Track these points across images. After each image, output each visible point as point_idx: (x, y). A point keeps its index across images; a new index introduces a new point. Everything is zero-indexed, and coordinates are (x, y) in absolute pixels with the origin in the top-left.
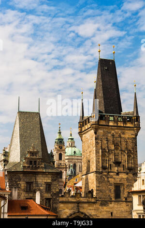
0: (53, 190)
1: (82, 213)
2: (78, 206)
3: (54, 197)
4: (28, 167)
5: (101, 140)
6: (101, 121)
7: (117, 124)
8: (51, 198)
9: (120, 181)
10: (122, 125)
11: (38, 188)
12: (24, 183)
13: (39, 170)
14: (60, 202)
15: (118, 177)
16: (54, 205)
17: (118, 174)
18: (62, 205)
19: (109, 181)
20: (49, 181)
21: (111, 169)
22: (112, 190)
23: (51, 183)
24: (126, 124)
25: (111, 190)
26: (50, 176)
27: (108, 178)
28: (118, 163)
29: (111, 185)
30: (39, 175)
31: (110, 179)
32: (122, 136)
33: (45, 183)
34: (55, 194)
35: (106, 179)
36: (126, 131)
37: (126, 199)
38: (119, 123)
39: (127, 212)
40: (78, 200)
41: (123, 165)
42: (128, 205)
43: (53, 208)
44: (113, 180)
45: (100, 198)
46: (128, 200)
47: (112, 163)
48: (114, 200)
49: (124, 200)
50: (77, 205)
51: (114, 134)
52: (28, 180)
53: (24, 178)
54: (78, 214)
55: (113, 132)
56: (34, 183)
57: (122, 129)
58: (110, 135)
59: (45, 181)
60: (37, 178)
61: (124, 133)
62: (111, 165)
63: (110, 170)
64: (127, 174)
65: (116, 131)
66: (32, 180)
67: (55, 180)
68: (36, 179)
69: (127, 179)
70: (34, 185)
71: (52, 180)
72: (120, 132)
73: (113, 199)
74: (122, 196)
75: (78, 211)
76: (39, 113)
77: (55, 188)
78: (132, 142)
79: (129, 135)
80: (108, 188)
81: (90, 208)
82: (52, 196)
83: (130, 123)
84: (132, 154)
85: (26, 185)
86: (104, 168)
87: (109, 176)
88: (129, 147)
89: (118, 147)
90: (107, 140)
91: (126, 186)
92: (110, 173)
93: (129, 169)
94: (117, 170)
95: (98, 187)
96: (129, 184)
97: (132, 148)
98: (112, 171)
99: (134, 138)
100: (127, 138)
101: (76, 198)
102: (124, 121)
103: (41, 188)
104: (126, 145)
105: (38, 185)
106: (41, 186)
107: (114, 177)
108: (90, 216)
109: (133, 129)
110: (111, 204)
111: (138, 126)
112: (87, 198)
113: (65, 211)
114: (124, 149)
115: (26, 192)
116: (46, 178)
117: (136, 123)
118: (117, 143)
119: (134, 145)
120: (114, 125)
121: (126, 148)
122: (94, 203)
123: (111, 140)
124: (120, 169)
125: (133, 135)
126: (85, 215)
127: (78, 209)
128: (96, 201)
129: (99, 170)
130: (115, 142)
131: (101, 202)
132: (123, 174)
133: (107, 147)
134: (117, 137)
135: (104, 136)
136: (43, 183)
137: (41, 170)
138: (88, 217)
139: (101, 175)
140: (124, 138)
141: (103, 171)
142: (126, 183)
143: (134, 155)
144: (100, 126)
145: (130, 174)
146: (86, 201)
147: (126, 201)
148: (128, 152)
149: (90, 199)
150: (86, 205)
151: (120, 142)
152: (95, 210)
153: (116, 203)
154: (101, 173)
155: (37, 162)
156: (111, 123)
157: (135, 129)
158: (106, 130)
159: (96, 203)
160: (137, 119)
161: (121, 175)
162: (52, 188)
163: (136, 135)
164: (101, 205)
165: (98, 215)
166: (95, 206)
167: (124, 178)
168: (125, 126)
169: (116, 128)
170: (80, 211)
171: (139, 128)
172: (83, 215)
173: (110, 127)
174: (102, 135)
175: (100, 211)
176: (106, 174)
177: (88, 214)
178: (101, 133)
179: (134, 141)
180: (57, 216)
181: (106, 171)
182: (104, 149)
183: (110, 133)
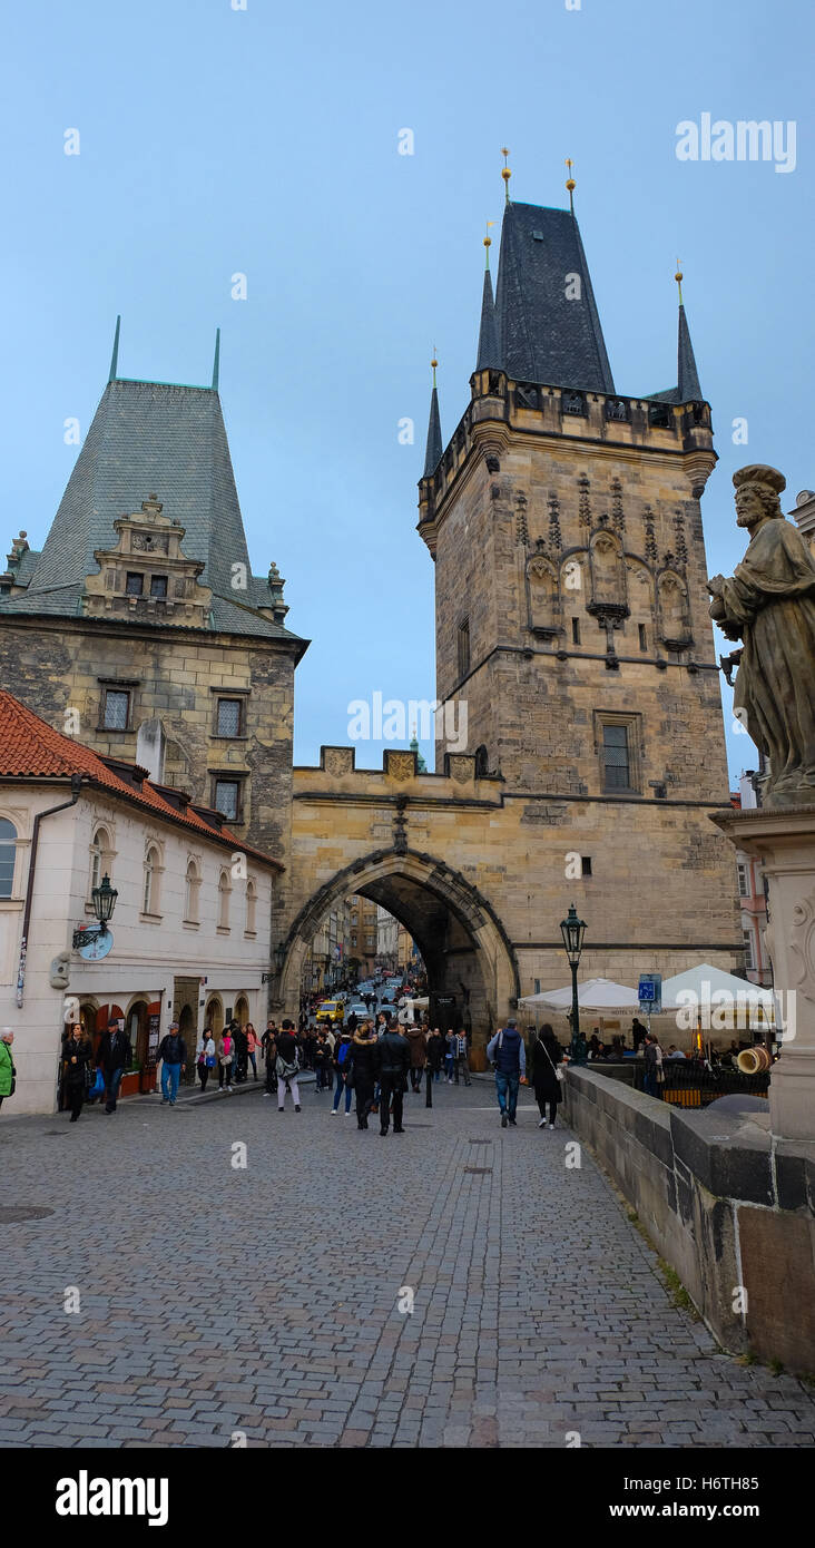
0: (260, 732)
1: (425, 859)
2: (401, 821)
3: (266, 770)
4: (120, 602)
5: (521, 501)
6: (520, 412)
7: (604, 433)
8: (246, 774)
9: (625, 701)
10: (627, 438)
11: (173, 714)
12: (90, 682)
13: (179, 622)
14: (297, 797)
15: (613, 680)
16: (265, 812)
17: (612, 664)
18: (307, 814)
19: (566, 701)
20: (240, 683)
21: (577, 641)
22: (587, 747)
23: (248, 693)
24: (644, 436)
25: (581, 742)
26: (241, 656)
27: (563, 683)
28: (610, 614)
29: (577, 716)
30: (180, 651)
31: (573, 691)
32: (628, 488)
33: (213, 690)
34: (267, 750)
35: (552, 689)
36: (648, 471)
37: (660, 791)
38: (611, 427)
39: (665, 855)
40: (401, 787)
41: (641, 627)
42: (671, 823)
43: (255, 823)
44: (587, 693)
45: (525, 785)
46: (673, 798)
47: (583, 615)
48: (599, 795)
49: (650, 794)
50: (395, 814)
51: (590, 477)
52: (109, 673)
53: (88, 655)
54: (398, 865)
55: (582, 466)
56: (149, 686)
57: (629, 459)
58: (567, 481)
59: (216, 682)
60: (166, 664)
61: (636, 479)
62: (575, 621)
63: (570, 648)
64: (662, 666)
65: (600, 463)
66: (136, 674)
67: (270, 682)
68: (157, 667)
69: (664, 694)
70: (147, 699)
71: (255, 679)
72: (615, 472)
73: (594, 792)
74: (641, 777)
75: (401, 850)
76: (212, 393)
77: (269, 720)
78: (680, 521)
79: (662, 490)
80: (563, 732)
81: (467, 832)
82: (251, 763)
83: (665, 433)
84: (684, 577)
85: (95, 695)
86: (543, 635)
87: (569, 677)
88: (666, 543)
89: (609, 538)
90: (553, 505)
91: (657, 726)
92: (572, 662)
93: (676, 647)
94: (610, 649)
95: (513, 725)
96: (675, 717)
97: (682, 549)
98: (584, 649)
99: (687, 504)
100: (653, 502)
101: (391, 778)
102: (634, 419)
103: (188, 716)
104: (650, 531)
105: (168, 698)
106: (192, 707)
107: (594, 680)
108: (467, 876)
109: (680, 459)
110: (582, 813)
111: (706, 445)
112: (452, 782)
113: (325, 843)
114: (640, 551)
115: (97, 731)
116: (219, 668)
117: (695, 431)
118: (603, 518)
119: (688, 535)
120: (586, 435)
121: (651, 546)
122: (488, 806)
123: (577, 503)
124: (625, 643)
125: (681, 488)
126: (442, 868)
127: (400, 836)
128: (503, 796)
129: (514, 641)
130: (595, 516)
131: (526, 802)
132: (637, 666)
133: (556, 535)
134: (602, 494)
135: (538, 483)
136: (205, 691)
137: (194, 622)
138: (458, 877)
139: (525, 667)
140: (635, 498)
141: (536, 646)
142: (655, 714)
143: (690, 581)
144: (517, 436)
145: (677, 669)
146: (446, 794)
147: (661, 799)
148: (660, 564)
149: (470, 784)
150: (449, 817)
151: (619, 515)
152: (495, 843)
153: (611, 810)
154: (528, 655)
155: (172, 583)
156: (573, 426)
157: (691, 457)
158: (546, 458)
159: (502, 806)
160: (699, 413)
161: (628, 673)
162: (250, 720)
163: (698, 492)
164: (530, 817)
165: (511, 871)
166: (495, 821)
167: (644, 689)
168: (639, 442)
169: (596, 448)
170: (413, 845)
171: (709, 456)
172: (430, 869)
173: (569, 444)
174: (526, 475)
175: (521, 848)
176: (552, 662)
177: (455, 864)
178: (522, 467)
179: (688, 520)
180: (280, 870)
181: (553, 647)
182: (540, 543)
183: (569, 473)
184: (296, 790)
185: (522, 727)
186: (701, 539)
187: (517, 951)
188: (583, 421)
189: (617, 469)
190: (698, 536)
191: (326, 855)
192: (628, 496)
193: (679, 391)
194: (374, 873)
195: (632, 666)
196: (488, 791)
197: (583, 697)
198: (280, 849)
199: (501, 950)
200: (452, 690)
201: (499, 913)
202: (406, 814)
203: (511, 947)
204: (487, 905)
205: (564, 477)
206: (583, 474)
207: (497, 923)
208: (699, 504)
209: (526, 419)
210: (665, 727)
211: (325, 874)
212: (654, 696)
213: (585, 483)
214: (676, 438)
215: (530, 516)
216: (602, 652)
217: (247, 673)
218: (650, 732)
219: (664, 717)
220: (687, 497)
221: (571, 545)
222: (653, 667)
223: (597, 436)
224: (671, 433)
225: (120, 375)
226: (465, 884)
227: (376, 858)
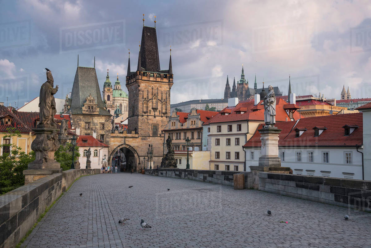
0: (106, 128)
1: (128, 145)
3: (107, 134)
4: (87, 111)
5: (143, 92)
6: (144, 77)
8: (104, 134)
9: (156, 122)
10: (160, 80)
11: (95, 127)
12: (84, 122)
13: (95, 113)
15: (155, 119)
16: (107, 139)
17: (155, 117)
18: (112, 139)
19: (148, 122)
21: (150, 113)
22: (151, 129)
23: (104, 123)
24: (163, 80)
25: (150, 128)
26: (103, 118)
27: (148, 120)
28: (155, 109)
29: (149, 125)
30: (95, 117)
31: (149, 121)
32: (160, 89)
33: (100, 123)
35: (146, 121)
36: (163, 86)
37: (160, 135)
38: (157, 78)
40: (125, 135)
41: (160, 111)
42: (162, 140)
43: (106, 141)
44: (151, 121)
45: (142, 135)
49: (159, 135)
50: (124, 139)
51: (154, 87)
52: (86, 121)
53: (83, 119)
54: (124, 146)
55: (152, 86)
56: (91, 123)
57: (160, 84)
58: (150, 88)
60: (94, 119)
61: (161, 87)
62: (150, 110)
63: (149, 114)
64: (162, 117)
65: (155, 84)
66: (90, 121)
67: (107, 121)
68: (92, 120)
69: (162, 121)
70: (91, 124)
72: (158, 86)
73: (151, 135)
74: (158, 133)
75: (125, 144)
76: (94, 69)
77: (107, 127)
78: (166, 94)
79: (165, 89)
80: (147, 127)
81: (134, 141)
82: (105, 133)
83: (165, 79)
84: (166, 103)
85: (85, 124)
86: (145, 113)
87: (149, 119)
88: (164, 97)
89: (156, 97)
90: (148, 92)
91: (161, 126)
92: (149, 117)
93: (164, 114)
94: (155, 114)
95: (140, 126)
96: (163, 124)
97: (166, 98)
98: (151, 115)
99: (168, 91)
100: (163, 91)
101: (124, 134)
102: (161, 77)
103: (97, 126)
104: (162, 96)
105: (94, 124)
106: (97, 125)
107: (152, 119)
108: (133, 147)
109: (168, 83)
110: (149, 138)
111: (172, 81)
112: (132, 135)
113: (115, 143)
114: (160, 99)
115: (85, 129)
116: (101, 120)
117: (170, 79)
118: (155, 94)
119: (168, 96)
120: (154, 80)
121: (162, 98)
122: (137, 138)
123: (151, 92)
124: (157, 113)
125: (167, 88)
126: (130, 146)
127: (125, 142)
128: (139, 136)
129: (141, 114)
130: (154, 93)
131: (142, 137)
132: (158, 117)
133: (148, 97)
134: (155, 90)
135: (146, 89)
136: (99, 123)
137: (97, 113)
138: (132, 147)
139: (142, 118)
140: (160, 90)
141: (144, 114)
142: (161, 124)
143: (167, 103)
144: (143, 81)
145: (164, 117)
146: (131, 136)
147: (160, 136)
148: (163, 101)
149: (134, 135)
150: (131, 139)
151: (157, 93)
152: (137, 143)
153: (153, 138)
154: (143, 116)
155: (94, 107)
156: (152, 79)
157: (169, 83)
158: (147, 84)
159: (138, 138)
160: (171, 76)
161: (157, 118)
162: (105, 127)
163: (170, 89)
164: (142, 139)
165: (139, 146)
166: (137, 140)
167: (159, 120)
168: (162, 81)
169: (155, 82)
170: (126, 143)
171: (172, 83)
172: (129, 146)
173: (151, 82)
174: (144, 88)
175: (141, 144)
176: (146, 117)
177: (132, 146)
178: (143, 86)
179: (168, 93)
180: (109, 147)
181: (147, 114)
182: (145, 99)
183: (151, 87)
184: (111, 136)
185: (142, 126)
186: (170, 96)
187: (140, 157)
188: (153, 78)
189: (157, 85)
190: (169, 96)
191: (114, 145)
192: (159, 90)
193: (169, 71)
194: (121, 147)
195: (157, 117)
196: (137, 136)
197: (150, 122)
198: (109, 144)
199: (138, 157)
200: (131, 116)
201: (137, 152)
202: (126, 139)
203: (139, 157)
204: (136, 151)
205: (149, 87)
206: (153, 87)
207: (137, 153)
208: (170, 91)
209: (145, 78)
210: (162, 126)
211: (115, 147)
212: (160, 121)
213: (153, 88)
214: (167, 80)
215: (144, 94)
216: (154, 115)
217: (104, 120)
218: (159, 127)
219: (162, 124)
220: (168, 89)
221: (150, 98)
222: (161, 117)
223: (155, 80)
224: (167, 79)
225: (79, 66)
226: (133, 148)
227: (121, 145)
